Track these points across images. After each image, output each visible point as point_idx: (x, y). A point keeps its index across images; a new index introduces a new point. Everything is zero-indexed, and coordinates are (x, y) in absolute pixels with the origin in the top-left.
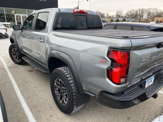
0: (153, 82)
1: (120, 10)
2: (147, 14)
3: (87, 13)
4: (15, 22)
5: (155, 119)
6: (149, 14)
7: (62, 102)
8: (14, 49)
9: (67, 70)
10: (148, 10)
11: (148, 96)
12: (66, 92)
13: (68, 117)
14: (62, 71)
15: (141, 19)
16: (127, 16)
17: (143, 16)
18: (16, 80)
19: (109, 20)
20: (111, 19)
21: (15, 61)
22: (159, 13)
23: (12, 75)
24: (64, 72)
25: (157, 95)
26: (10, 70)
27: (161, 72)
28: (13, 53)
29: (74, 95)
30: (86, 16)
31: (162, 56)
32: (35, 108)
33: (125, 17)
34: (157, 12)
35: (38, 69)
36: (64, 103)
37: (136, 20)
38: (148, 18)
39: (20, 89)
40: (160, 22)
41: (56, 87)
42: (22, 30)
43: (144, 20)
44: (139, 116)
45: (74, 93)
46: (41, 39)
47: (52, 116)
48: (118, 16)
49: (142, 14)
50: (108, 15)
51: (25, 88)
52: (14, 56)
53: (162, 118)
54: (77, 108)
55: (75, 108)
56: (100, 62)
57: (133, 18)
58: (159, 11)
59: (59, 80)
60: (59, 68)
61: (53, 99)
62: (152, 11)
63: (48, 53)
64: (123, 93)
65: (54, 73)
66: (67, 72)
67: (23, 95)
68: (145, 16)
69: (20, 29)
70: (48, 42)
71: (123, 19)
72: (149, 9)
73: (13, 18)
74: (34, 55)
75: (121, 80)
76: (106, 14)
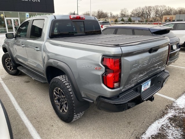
0: (149, 85)
1: (125, 9)
2: (154, 12)
3: (84, 19)
4: (5, 27)
5: (154, 122)
6: (157, 12)
7: (63, 111)
8: (8, 59)
9: (65, 79)
10: (155, 8)
11: (143, 99)
12: (66, 101)
13: (69, 125)
14: (61, 79)
15: (149, 17)
16: (132, 15)
17: (150, 14)
18: (12, 92)
19: (114, 20)
20: (115, 19)
21: (9, 72)
22: (168, 10)
23: (7, 87)
24: (63, 80)
25: (154, 98)
26: (4, 82)
27: (158, 76)
28: (7, 63)
29: (74, 102)
30: (84, 22)
31: (155, 60)
32: (35, 119)
33: (131, 16)
34: (165, 10)
35: (36, 79)
36: (65, 111)
37: (143, 19)
38: (156, 16)
39: (17, 101)
40: (169, 20)
41: (56, 97)
42: (15, 38)
43: (152, 19)
44: (139, 120)
45: (73, 101)
46: (37, 48)
47: (52, 126)
48: (123, 15)
49: (149, 12)
50: (111, 15)
51: (23, 100)
52: (8, 66)
53: (162, 121)
54: (77, 116)
55: (75, 116)
56: (96, 68)
57: (139, 17)
58: (167, 9)
59: (57, 89)
60: (57, 77)
61: (53, 109)
62: (159, 9)
63: (46, 62)
64: (118, 96)
65: (53, 82)
66: (66, 80)
67: (21, 107)
68: (153, 15)
69: (14, 37)
70: (45, 51)
71: (128, 18)
72: (157, 6)
73: (3, 22)
74: (30, 65)
75: (115, 85)
76: (109, 13)
